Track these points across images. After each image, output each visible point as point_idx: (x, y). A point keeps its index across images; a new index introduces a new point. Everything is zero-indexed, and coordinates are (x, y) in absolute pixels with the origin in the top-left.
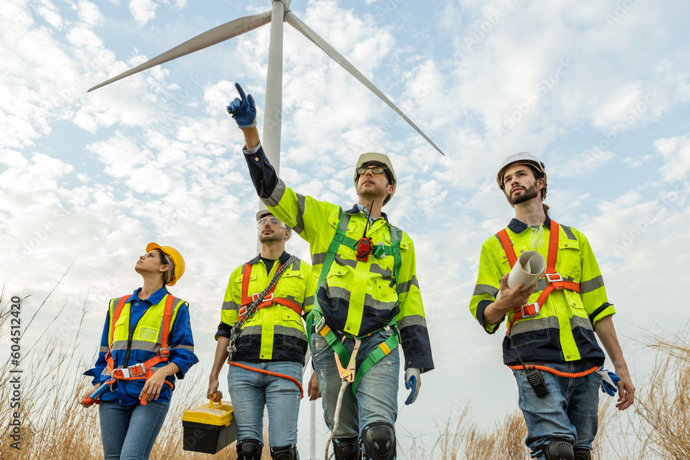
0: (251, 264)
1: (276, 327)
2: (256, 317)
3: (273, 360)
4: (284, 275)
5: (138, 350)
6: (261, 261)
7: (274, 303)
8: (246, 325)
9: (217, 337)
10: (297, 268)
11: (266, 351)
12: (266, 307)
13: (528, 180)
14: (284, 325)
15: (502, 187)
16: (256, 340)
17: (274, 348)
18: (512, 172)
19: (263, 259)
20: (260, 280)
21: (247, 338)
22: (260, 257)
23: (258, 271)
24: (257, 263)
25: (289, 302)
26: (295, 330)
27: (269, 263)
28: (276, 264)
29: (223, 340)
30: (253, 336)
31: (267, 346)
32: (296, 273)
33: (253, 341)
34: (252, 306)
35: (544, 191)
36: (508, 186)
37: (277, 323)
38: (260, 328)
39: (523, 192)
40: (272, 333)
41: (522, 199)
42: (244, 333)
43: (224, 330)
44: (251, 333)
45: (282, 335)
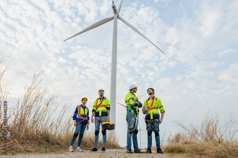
0: (98, 99)
1: (102, 110)
3: (101, 116)
4: (103, 101)
7: (101, 106)
8: (97, 110)
9: (92, 111)
10: (105, 100)
11: (100, 115)
12: (100, 107)
13: (152, 91)
14: (103, 110)
15: (148, 92)
16: (98, 113)
17: (102, 114)
18: (149, 90)
19: (100, 98)
20: (99, 102)
22: (99, 98)
23: (99, 101)
24: (99, 99)
25: (104, 106)
26: (105, 110)
27: (101, 99)
28: (102, 99)
29: (93, 112)
31: (100, 113)
32: (105, 101)
34: (97, 107)
35: (154, 93)
36: (149, 92)
37: (102, 109)
38: (99, 110)
39: (151, 93)
40: (101, 111)
41: (150, 94)
42: (97, 112)
43: (93, 110)
44: (98, 111)
45: (103, 112)
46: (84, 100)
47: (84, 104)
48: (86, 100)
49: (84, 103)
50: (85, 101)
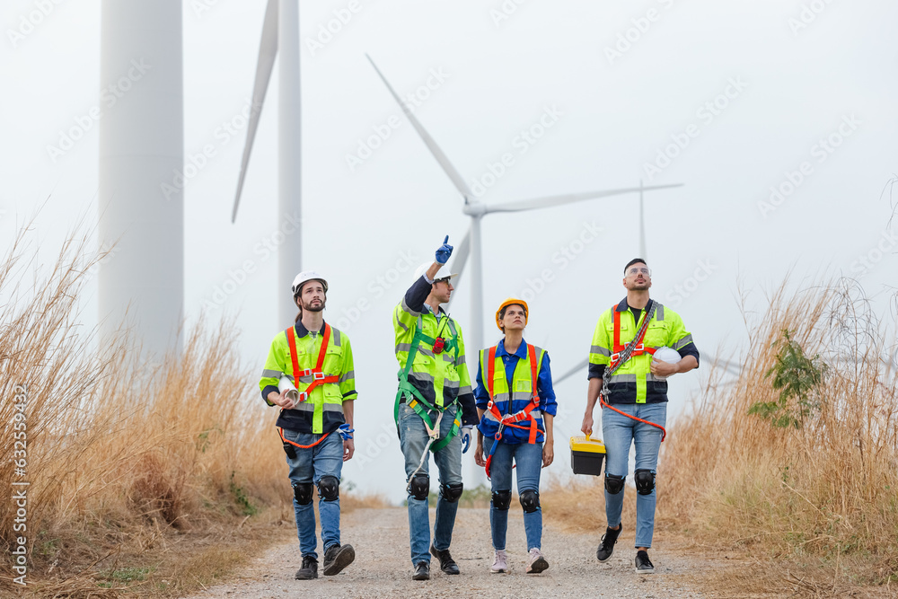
0: (619, 310)
1: (647, 375)
2: (628, 364)
3: (646, 404)
4: (650, 325)
5: (519, 401)
6: (629, 309)
7: (643, 352)
8: (620, 372)
10: (661, 318)
11: (641, 396)
12: (638, 355)
16: (632, 387)
17: (648, 393)
19: (631, 308)
20: (629, 329)
21: (622, 385)
22: (627, 304)
23: (627, 319)
24: (625, 311)
29: (595, 381)
30: (629, 383)
31: (642, 392)
32: (660, 323)
33: (629, 388)
34: (623, 351)
38: (633, 376)
40: (645, 381)
42: (619, 380)
43: (596, 371)
44: (626, 380)
45: (653, 382)
46: (512, 313)
47: (517, 331)
48: (520, 313)
49: (516, 326)
50: (517, 315)
